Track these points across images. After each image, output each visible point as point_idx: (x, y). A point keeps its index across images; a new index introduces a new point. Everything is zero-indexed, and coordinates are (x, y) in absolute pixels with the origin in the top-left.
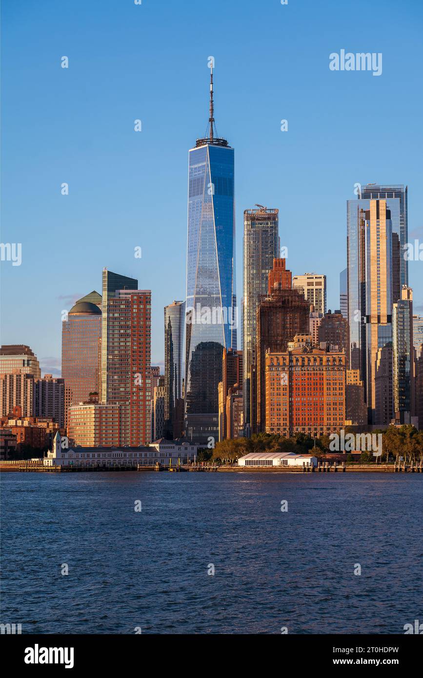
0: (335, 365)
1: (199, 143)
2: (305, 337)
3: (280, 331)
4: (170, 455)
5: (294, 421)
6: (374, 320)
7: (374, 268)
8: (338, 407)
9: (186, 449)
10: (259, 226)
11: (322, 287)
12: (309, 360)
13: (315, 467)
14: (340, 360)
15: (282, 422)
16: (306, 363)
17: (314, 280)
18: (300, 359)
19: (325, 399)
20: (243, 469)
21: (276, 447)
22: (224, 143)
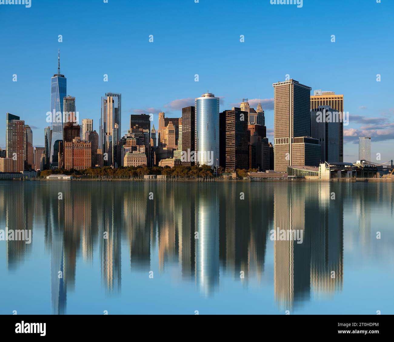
0: (88, 147)
1: (55, 76)
2: (78, 138)
3: (70, 136)
4: (27, 175)
5: (74, 165)
6: (108, 134)
7: (108, 118)
8: (89, 160)
9: (33, 173)
10: (68, 102)
11: (92, 123)
12: (79, 145)
13: (71, 179)
14: (90, 146)
15: (70, 165)
16: (78, 146)
17: (89, 121)
18: (76, 145)
19: (84, 158)
20: (49, 180)
21: (62, 173)
22: (63, 76)
